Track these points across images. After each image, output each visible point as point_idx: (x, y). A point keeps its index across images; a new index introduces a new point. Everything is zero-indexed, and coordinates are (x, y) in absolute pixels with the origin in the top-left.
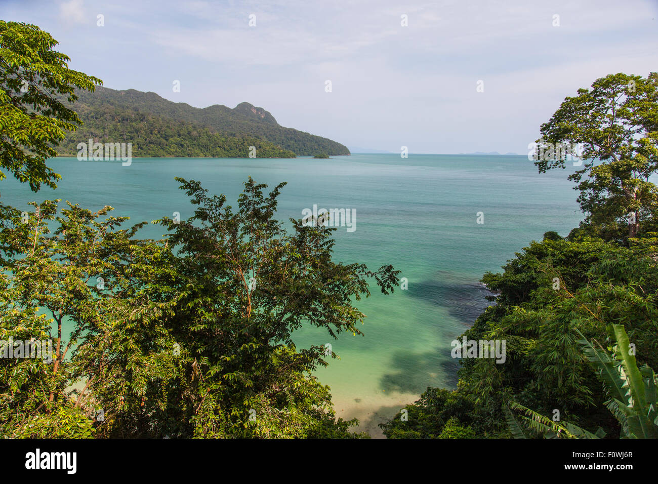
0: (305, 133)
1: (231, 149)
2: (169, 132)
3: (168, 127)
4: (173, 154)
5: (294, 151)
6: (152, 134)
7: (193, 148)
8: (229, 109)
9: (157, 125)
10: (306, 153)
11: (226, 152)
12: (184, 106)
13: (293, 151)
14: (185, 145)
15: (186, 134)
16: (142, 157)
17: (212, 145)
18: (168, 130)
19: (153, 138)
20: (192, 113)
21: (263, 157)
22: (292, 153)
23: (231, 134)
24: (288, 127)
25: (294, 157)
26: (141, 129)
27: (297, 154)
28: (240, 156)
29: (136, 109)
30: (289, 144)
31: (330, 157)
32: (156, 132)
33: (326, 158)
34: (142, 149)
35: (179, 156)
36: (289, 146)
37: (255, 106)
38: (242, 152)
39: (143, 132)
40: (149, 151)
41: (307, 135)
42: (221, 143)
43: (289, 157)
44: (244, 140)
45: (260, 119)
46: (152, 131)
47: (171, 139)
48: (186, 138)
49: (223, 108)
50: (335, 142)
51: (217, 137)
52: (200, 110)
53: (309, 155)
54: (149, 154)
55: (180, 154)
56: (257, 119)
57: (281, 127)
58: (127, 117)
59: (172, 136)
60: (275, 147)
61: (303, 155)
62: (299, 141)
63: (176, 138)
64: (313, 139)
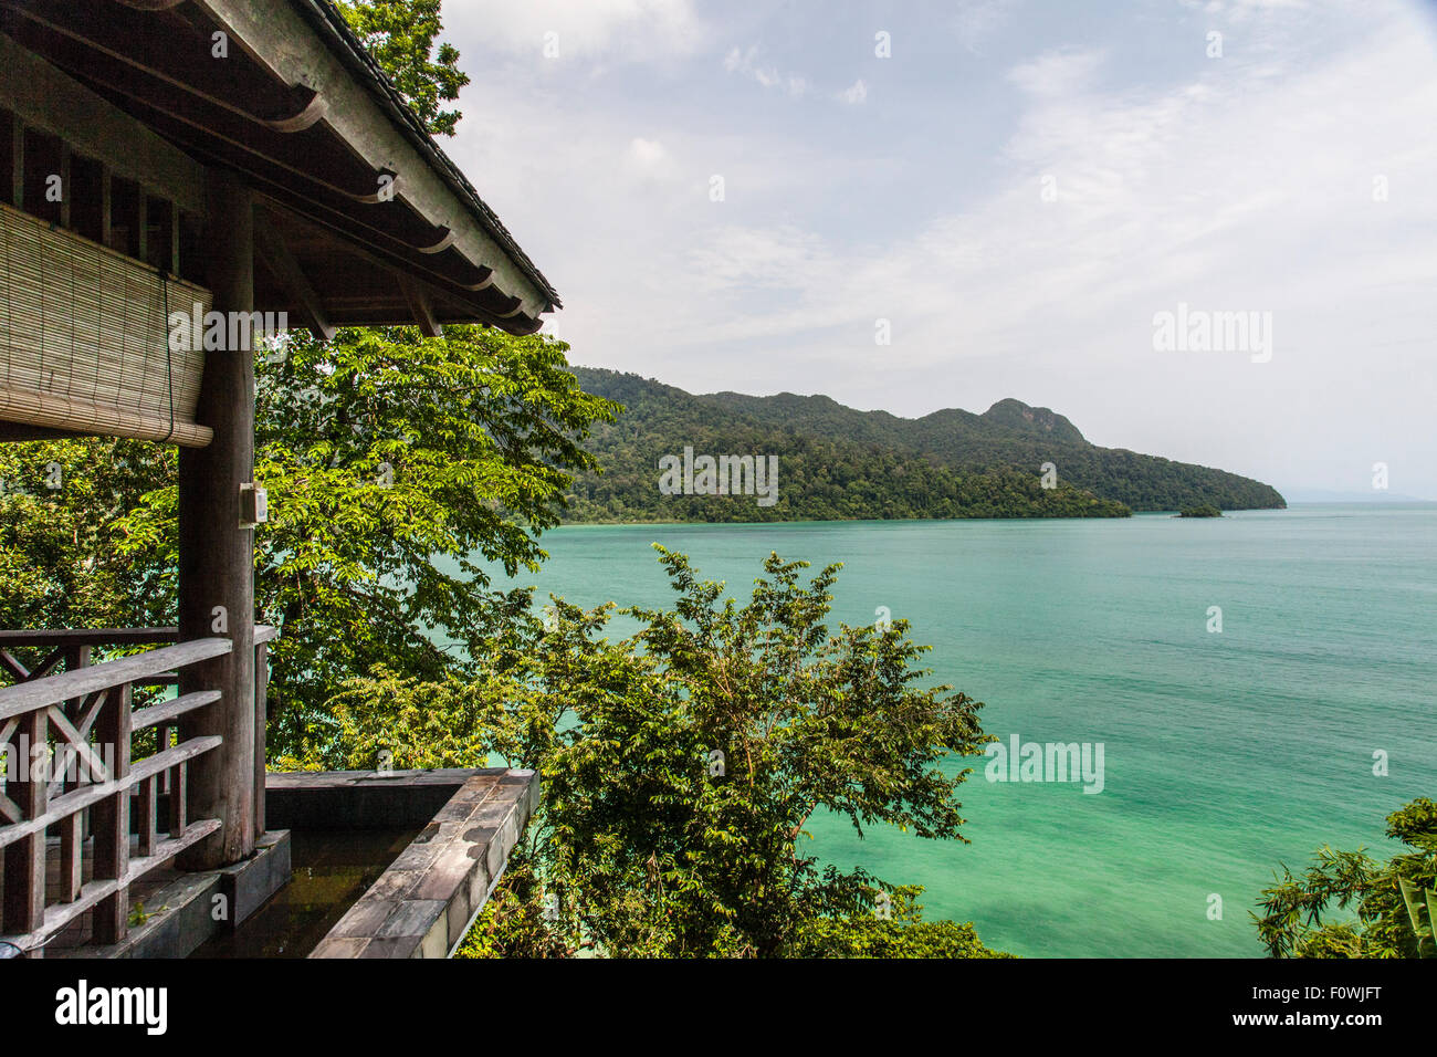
0: (1157, 459)
1: (975, 501)
2: (850, 470)
3: (847, 460)
4: (854, 514)
5: (1127, 501)
6: (816, 475)
7: (895, 501)
8: (972, 415)
9: (827, 457)
10: (1158, 505)
11: (964, 508)
12: (880, 417)
13: (1123, 501)
14: (879, 495)
15: (881, 472)
16: (796, 520)
17: (933, 493)
18: (847, 466)
19: (819, 482)
20: (896, 431)
21: (1047, 517)
22: (1121, 506)
23: (976, 469)
24: (1111, 447)
25: (1126, 515)
26: (797, 466)
27: (1136, 509)
28: (995, 517)
29: (790, 430)
30: (1114, 485)
31: (1224, 513)
32: (824, 470)
33: (1211, 515)
34: (797, 505)
35: (866, 518)
36: (1114, 489)
37: (1031, 405)
38: (1000, 506)
39: (800, 472)
40: (811, 511)
41: (1160, 463)
42: (954, 487)
43: (1113, 516)
44: (1003, 480)
45: (1041, 432)
46: (816, 470)
47: (852, 484)
48: (882, 481)
49: (960, 414)
50: (1238, 477)
51: (945, 477)
52: (912, 421)
53: (1166, 510)
54: (810, 516)
55: (869, 516)
56: (1037, 434)
57: (1094, 447)
58: (773, 445)
59: (854, 479)
60: (1078, 493)
61: (1152, 510)
62: (1140, 477)
63: (861, 481)
64: (1178, 472)
